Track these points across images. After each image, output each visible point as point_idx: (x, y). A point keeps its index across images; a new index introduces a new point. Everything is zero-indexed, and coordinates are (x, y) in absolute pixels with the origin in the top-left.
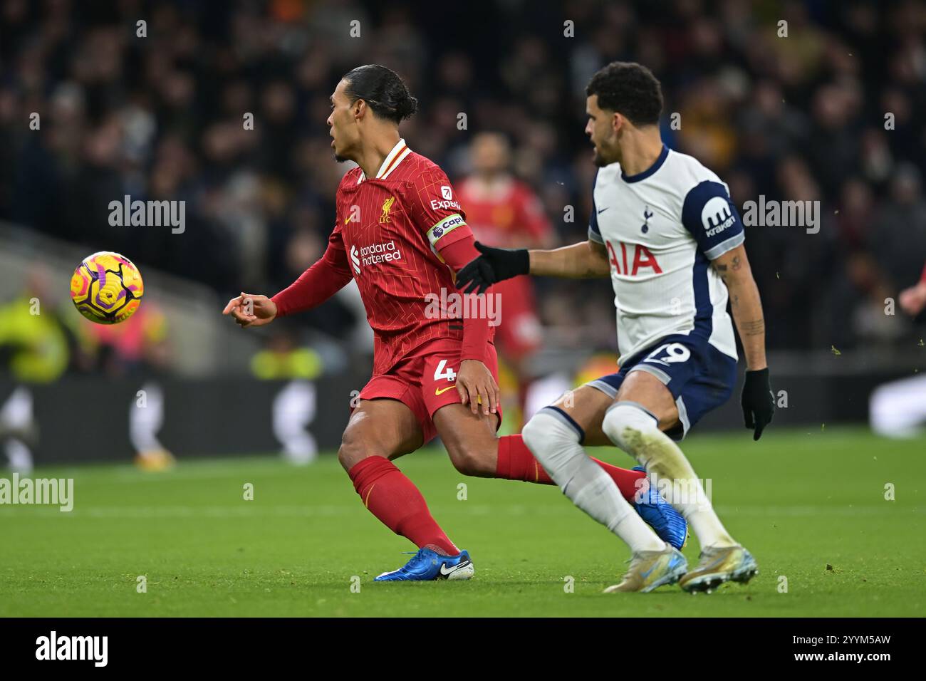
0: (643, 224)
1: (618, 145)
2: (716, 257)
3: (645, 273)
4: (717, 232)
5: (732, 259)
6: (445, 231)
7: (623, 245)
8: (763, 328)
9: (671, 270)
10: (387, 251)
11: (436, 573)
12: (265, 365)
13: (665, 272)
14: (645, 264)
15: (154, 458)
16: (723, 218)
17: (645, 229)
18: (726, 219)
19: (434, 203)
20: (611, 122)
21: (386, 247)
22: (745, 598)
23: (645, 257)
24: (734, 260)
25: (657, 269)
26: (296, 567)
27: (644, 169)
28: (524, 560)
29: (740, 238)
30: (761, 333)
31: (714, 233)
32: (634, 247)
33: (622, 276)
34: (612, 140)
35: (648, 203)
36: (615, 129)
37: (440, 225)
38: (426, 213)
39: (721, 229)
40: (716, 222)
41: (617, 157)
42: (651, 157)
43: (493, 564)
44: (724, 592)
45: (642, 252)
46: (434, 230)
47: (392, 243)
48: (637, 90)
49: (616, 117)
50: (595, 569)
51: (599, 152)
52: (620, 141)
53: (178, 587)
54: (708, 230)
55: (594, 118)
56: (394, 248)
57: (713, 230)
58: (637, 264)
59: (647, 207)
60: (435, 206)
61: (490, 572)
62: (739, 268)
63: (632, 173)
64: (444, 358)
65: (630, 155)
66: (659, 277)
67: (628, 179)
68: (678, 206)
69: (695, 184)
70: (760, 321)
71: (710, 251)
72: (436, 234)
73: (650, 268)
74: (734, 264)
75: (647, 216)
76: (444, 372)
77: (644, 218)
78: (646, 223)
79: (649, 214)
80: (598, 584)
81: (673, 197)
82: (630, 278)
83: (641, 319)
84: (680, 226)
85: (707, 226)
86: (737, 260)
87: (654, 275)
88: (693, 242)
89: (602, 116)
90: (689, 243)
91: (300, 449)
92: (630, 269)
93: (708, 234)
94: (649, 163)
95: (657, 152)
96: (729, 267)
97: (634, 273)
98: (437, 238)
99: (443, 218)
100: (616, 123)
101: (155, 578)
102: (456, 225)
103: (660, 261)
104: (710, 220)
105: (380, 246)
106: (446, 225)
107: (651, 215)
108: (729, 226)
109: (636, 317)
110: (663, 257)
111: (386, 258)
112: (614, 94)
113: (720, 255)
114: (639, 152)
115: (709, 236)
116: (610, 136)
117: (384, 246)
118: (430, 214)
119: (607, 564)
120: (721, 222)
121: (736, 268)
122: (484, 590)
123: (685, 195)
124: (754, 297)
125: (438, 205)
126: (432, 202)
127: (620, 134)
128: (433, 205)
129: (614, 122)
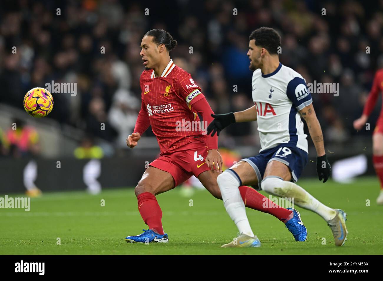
0: (269, 94)
1: (262, 61)
2: (301, 109)
3: (269, 115)
4: (302, 98)
5: (308, 110)
6: (193, 97)
7: (260, 103)
8: (322, 139)
9: (280, 114)
10: (168, 108)
11: (152, 239)
12: (80, 153)
13: (277, 115)
14: (269, 111)
15: (34, 191)
16: (304, 93)
17: (270, 97)
18: (305, 93)
19: (188, 86)
20: (260, 51)
21: (167, 106)
22: (280, 250)
23: (269, 108)
24: (309, 110)
25: (274, 114)
26: (93, 237)
27: (271, 72)
28: (188, 234)
29: (311, 101)
30: (322, 141)
31: (300, 99)
32: (265, 104)
33: (260, 116)
34: (260, 59)
35: (272, 86)
36: (262, 54)
37: (191, 95)
38: (184, 91)
39: (303, 97)
40: (301, 94)
41: (261, 66)
42: (275, 67)
43: (175, 236)
44: (271, 247)
45: (268, 106)
46: (189, 97)
47: (170, 104)
48: (273, 39)
49: (263, 49)
50: (218, 238)
51: (253, 64)
52: (263, 59)
53: (44, 245)
54: (298, 98)
55: (252, 49)
56: (171, 106)
57: (300, 97)
58: (266, 111)
59: (272, 88)
60: (188, 87)
61: (173, 239)
62: (311, 114)
63: (266, 73)
64: (196, 151)
65: (266, 66)
66: (275, 117)
67: (264, 76)
68: (285, 87)
69: (292, 79)
70: (321, 136)
71: (299, 106)
72: (190, 99)
73: (271, 113)
74: (309, 112)
75: (271, 91)
76: (198, 157)
77: (270, 92)
78: (271, 94)
79: (272, 90)
80: (219, 244)
81: (283, 84)
82: (262, 117)
83: (268, 135)
84: (285, 96)
85: (297, 96)
86: (310, 111)
87: (273, 116)
88: (291, 103)
89: (257, 49)
90: (289, 104)
91: (94, 188)
92: (263, 113)
93: (298, 99)
94: (274, 70)
95: (277, 66)
96: (307, 113)
97: (265, 115)
98: (190, 100)
99: (192, 92)
100: (262, 52)
101: (34, 242)
102: (197, 94)
103: (275, 110)
104: (299, 93)
105: (165, 106)
106: (193, 95)
107: (273, 91)
108: (307, 96)
109: (265, 134)
110: (277, 108)
111: (167, 110)
112: (263, 40)
113: (303, 108)
114: (270, 65)
115: (298, 100)
116: (259, 57)
117: (166, 105)
118: (186, 91)
119: (223, 236)
120: (303, 94)
121: (310, 114)
122: (171, 247)
123: (288, 83)
124: (318, 126)
125: (189, 87)
126: (187, 86)
127: (263, 57)
128: (187, 87)
129: (261, 52)
